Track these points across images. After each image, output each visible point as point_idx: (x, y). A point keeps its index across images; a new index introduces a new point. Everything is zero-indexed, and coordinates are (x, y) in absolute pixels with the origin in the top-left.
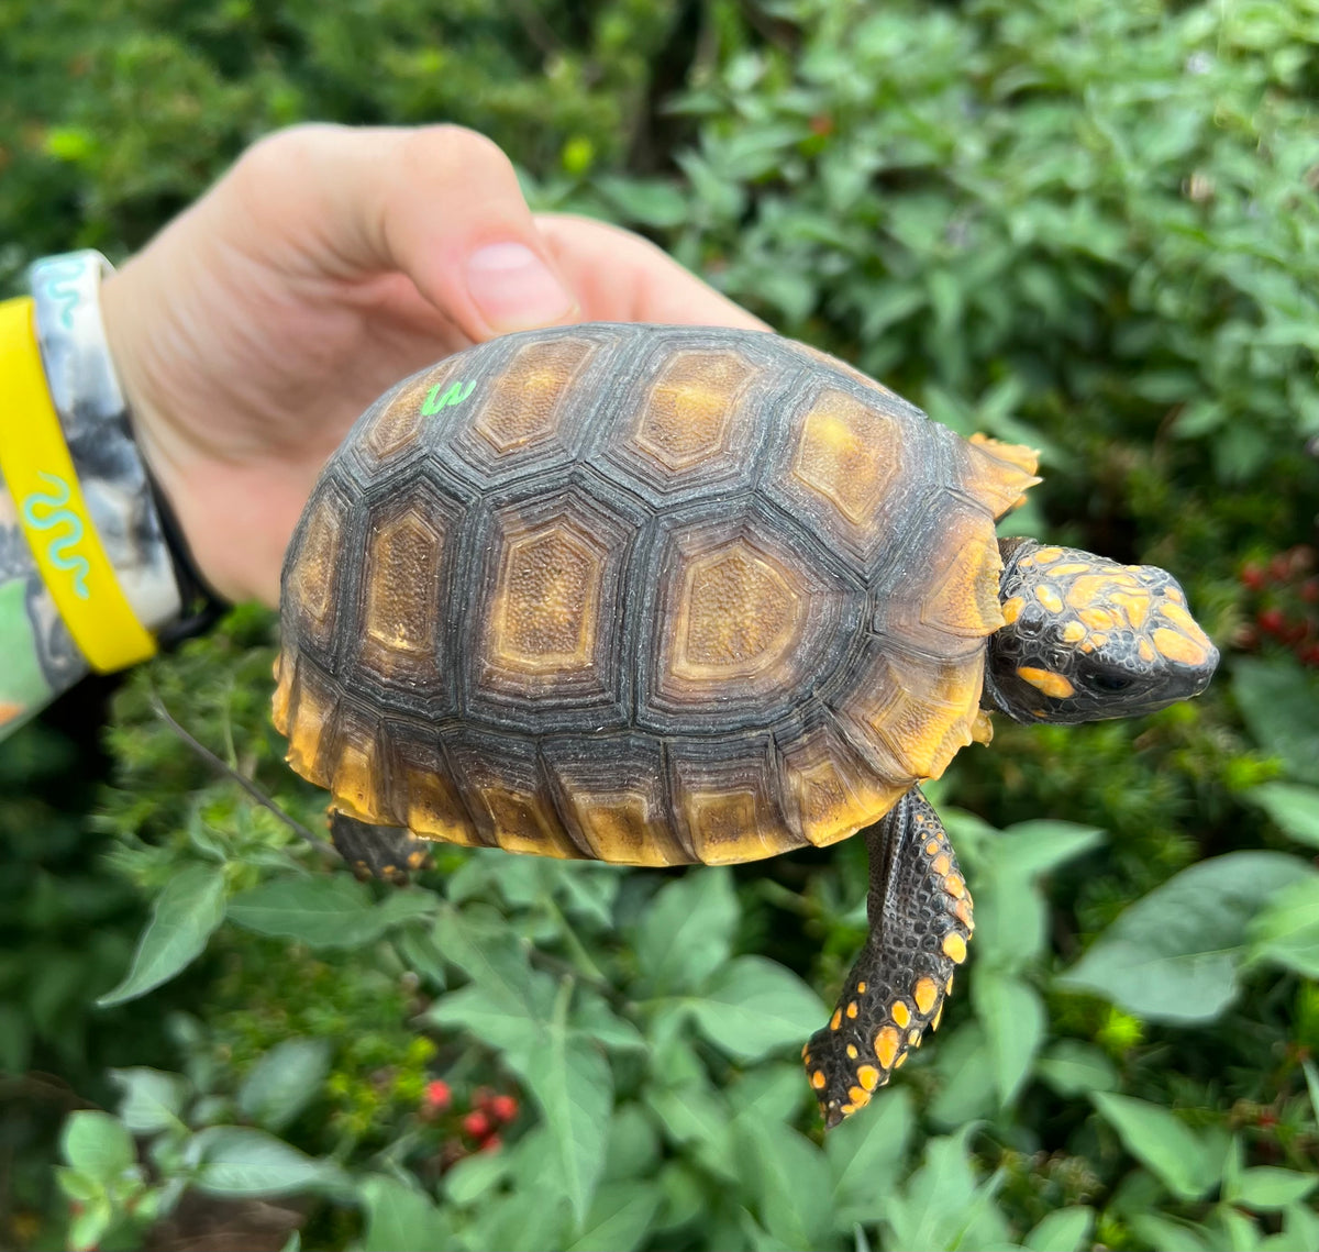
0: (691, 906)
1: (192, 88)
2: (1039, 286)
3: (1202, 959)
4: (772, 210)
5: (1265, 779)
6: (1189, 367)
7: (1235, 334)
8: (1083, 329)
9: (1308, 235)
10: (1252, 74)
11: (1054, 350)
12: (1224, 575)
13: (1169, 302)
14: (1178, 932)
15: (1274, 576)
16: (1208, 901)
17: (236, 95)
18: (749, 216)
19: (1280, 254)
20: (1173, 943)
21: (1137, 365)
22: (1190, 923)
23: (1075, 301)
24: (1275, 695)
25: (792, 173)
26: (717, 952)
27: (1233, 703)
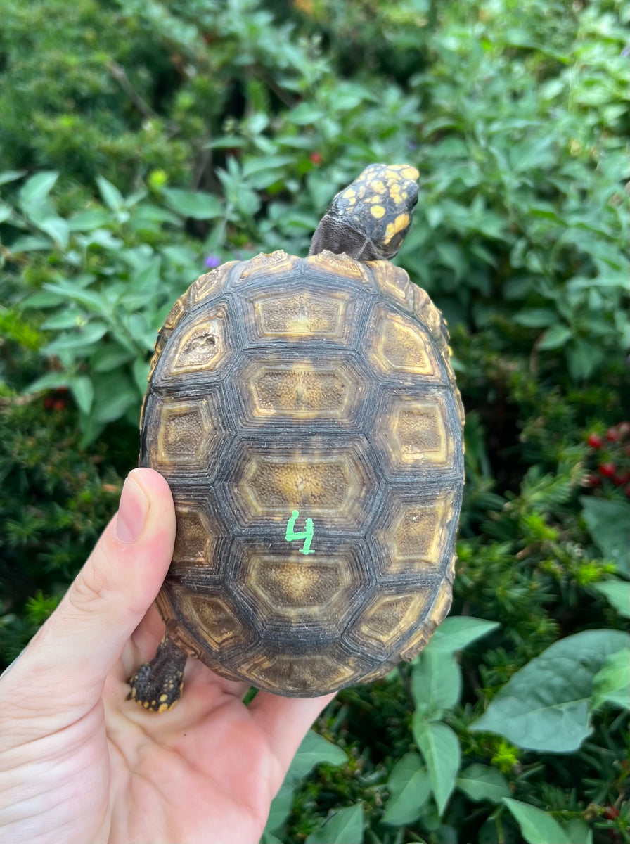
2: (449, 256)
3: (566, 707)
4: (275, 210)
5: (603, 578)
6: (550, 305)
7: (579, 282)
8: (483, 284)
9: (624, 218)
10: (591, 120)
11: (465, 297)
12: (576, 441)
13: (535, 264)
14: (550, 688)
15: (607, 440)
16: (568, 664)
18: (262, 214)
19: (607, 231)
21: (519, 305)
23: (474, 265)
24: (611, 520)
25: (293, 186)
27: (583, 527)
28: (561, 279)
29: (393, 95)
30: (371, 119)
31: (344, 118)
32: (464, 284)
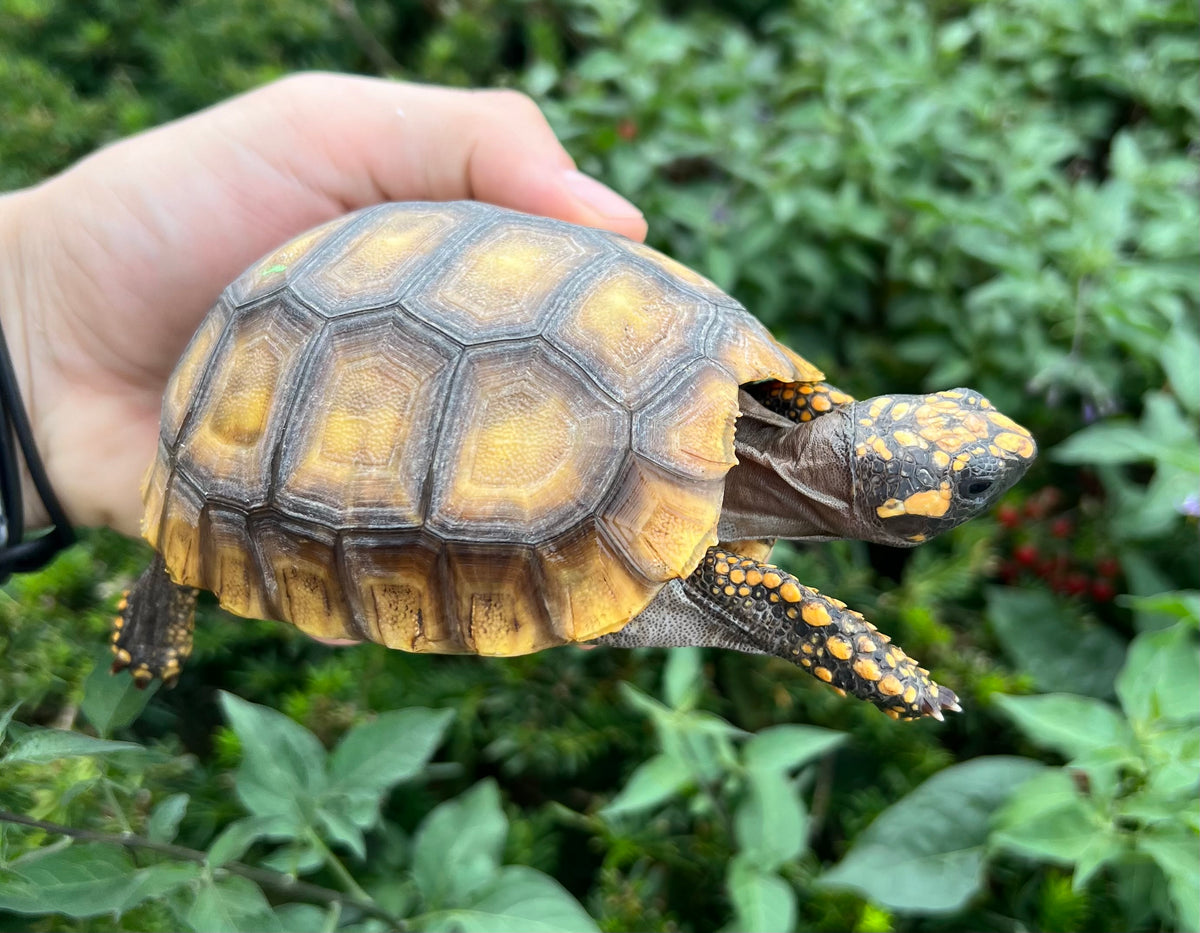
0: (461, 824)
1: (49, 103)
2: (809, 263)
3: (951, 859)
6: (943, 332)
7: (983, 296)
8: (858, 304)
13: (922, 272)
14: (930, 834)
15: (1026, 514)
16: (954, 803)
17: (90, 109)
20: (925, 844)
22: (940, 825)
23: (846, 278)
24: (1027, 621)
25: (592, 168)
26: (483, 867)
27: (990, 630)
28: (958, 293)
29: (736, 43)
30: (707, 77)
31: (664, 74)
32: (831, 305)
